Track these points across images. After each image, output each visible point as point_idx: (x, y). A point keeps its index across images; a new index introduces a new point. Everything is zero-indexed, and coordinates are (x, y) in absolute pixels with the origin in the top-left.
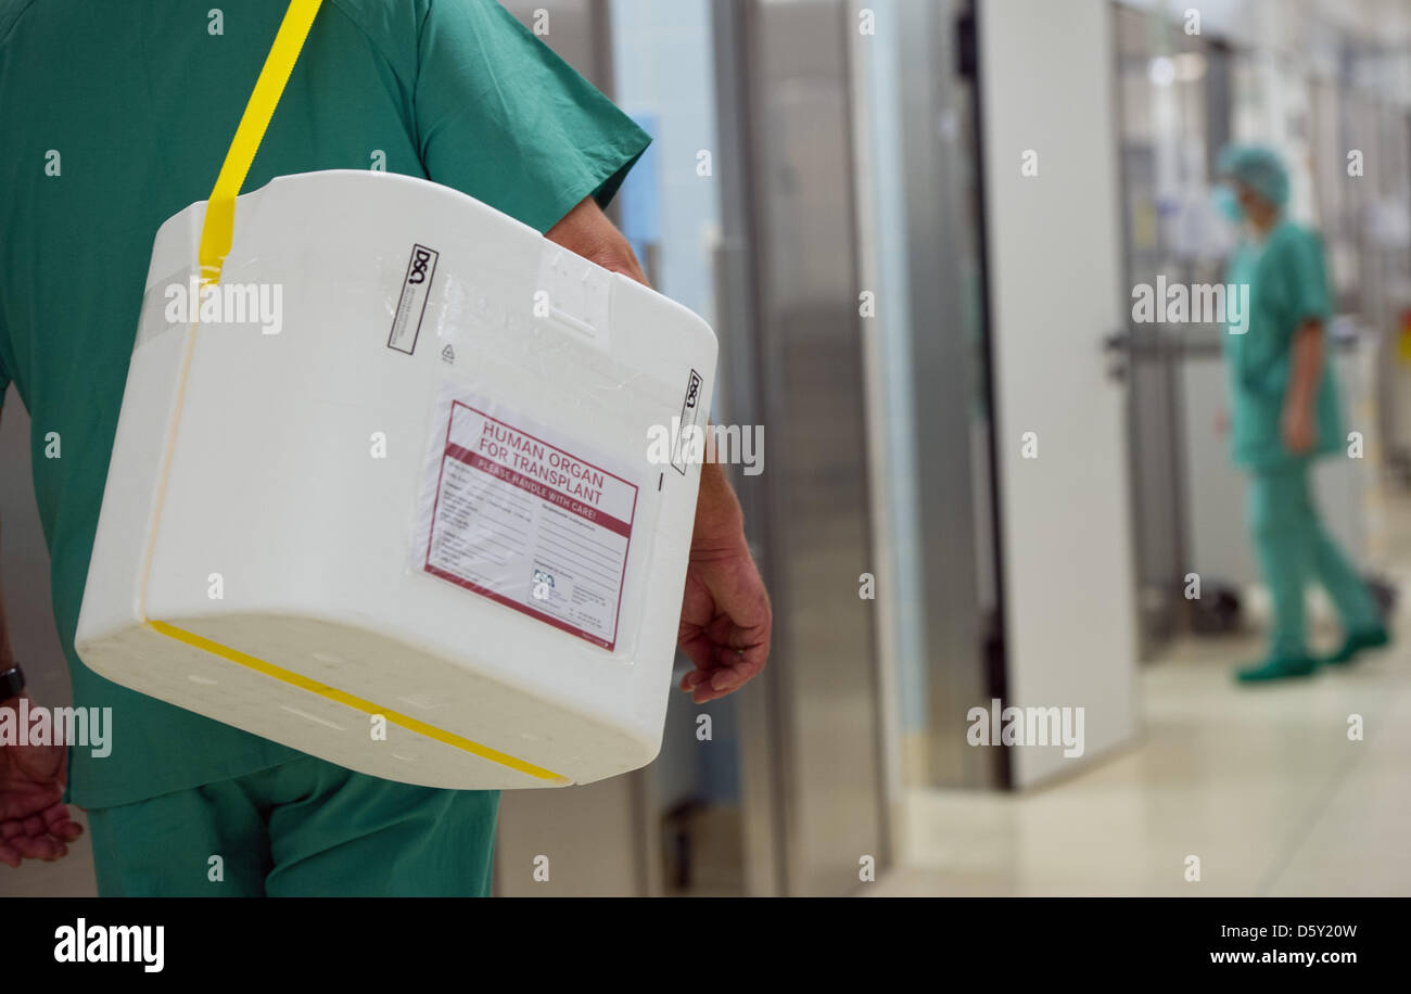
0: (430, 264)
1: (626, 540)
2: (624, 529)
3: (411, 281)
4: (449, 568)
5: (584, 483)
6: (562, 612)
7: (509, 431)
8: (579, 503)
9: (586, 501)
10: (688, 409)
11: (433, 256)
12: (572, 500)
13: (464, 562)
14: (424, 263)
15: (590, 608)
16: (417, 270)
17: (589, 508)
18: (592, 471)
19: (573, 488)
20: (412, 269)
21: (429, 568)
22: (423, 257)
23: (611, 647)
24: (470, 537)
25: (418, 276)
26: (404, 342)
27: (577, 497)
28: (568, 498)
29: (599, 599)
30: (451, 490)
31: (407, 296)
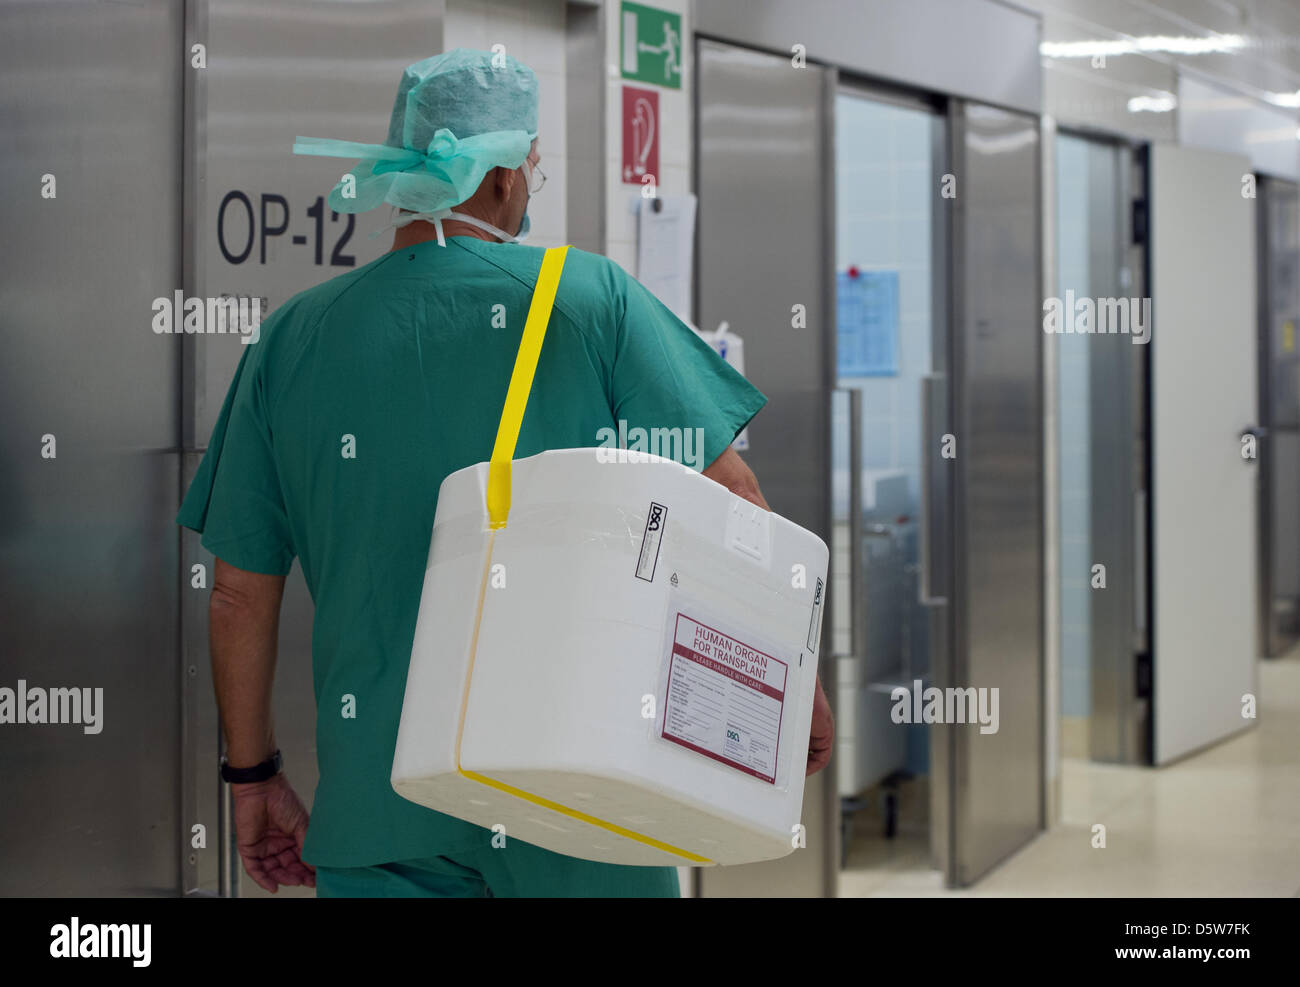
0: (662, 516)
1: (780, 703)
2: (779, 696)
3: (650, 529)
4: (676, 734)
5: (756, 665)
6: (743, 760)
7: (711, 632)
8: (753, 680)
9: (757, 678)
10: (816, 606)
11: (664, 510)
12: (749, 678)
13: (686, 729)
14: (658, 515)
15: (761, 755)
16: (654, 520)
17: (759, 683)
18: (760, 656)
19: (749, 669)
20: (651, 520)
21: (665, 736)
22: (657, 511)
23: (773, 781)
24: (689, 710)
25: (654, 525)
26: (646, 573)
27: (751, 675)
28: (746, 677)
29: (765, 747)
30: (677, 678)
31: (648, 539)
